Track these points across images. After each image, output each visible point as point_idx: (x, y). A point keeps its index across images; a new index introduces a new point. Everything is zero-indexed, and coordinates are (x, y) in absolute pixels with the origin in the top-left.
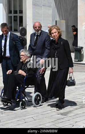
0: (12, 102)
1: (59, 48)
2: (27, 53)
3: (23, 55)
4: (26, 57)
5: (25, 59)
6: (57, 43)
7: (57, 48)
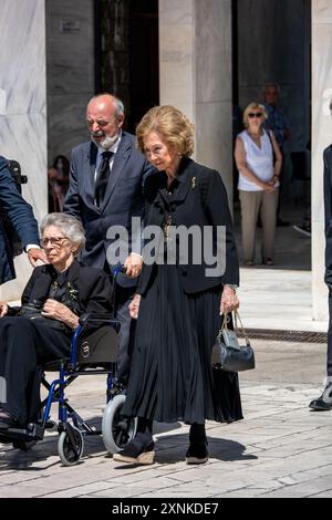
0: (32, 431)
1: (182, 202)
2: (72, 228)
3: (53, 240)
4: (68, 245)
5: (63, 255)
6: (176, 183)
7: (172, 204)
